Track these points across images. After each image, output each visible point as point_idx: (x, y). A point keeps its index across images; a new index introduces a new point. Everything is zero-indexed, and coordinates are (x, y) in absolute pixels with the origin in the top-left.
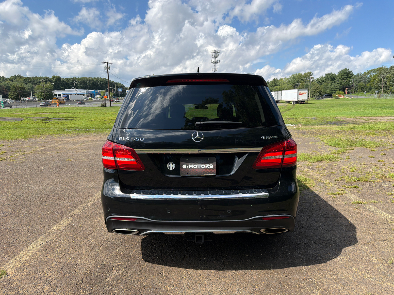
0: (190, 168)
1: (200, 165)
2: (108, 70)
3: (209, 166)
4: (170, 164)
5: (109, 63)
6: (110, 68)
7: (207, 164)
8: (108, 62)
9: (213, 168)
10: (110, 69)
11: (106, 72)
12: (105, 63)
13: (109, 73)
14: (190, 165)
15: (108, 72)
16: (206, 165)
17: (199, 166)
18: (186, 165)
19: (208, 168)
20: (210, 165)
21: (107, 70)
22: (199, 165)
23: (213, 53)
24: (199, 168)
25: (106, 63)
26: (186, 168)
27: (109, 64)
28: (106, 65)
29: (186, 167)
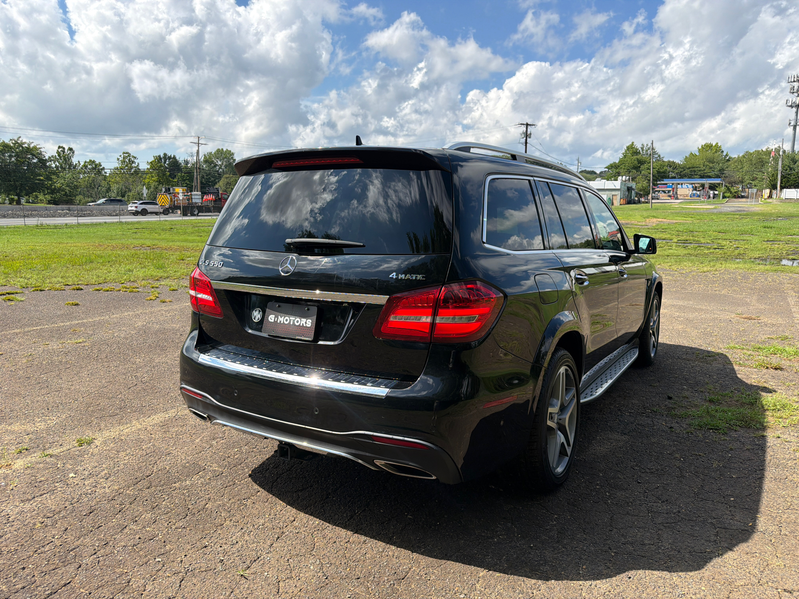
0: (279, 322)
1: (294, 319)
2: (526, 140)
3: (306, 323)
4: (256, 311)
5: (530, 125)
6: (531, 134)
7: (304, 317)
8: (529, 123)
9: (310, 327)
10: (530, 137)
11: (523, 144)
12: (523, 126)
13: (528, 144)
14: (279, 317)
15: (526, 143)
16: (302, 319)
17: (292, 321)
18: (274, 316)
19: (305, 325)
20: (308, 320)
21: (525, 138)
22: (292, 318)
23: (794, 81)
24: (291, 323)
25: (524, 124)
26: (273, 321)
27: (529, 127)
28: (525, 129)
29: (273, 319)
